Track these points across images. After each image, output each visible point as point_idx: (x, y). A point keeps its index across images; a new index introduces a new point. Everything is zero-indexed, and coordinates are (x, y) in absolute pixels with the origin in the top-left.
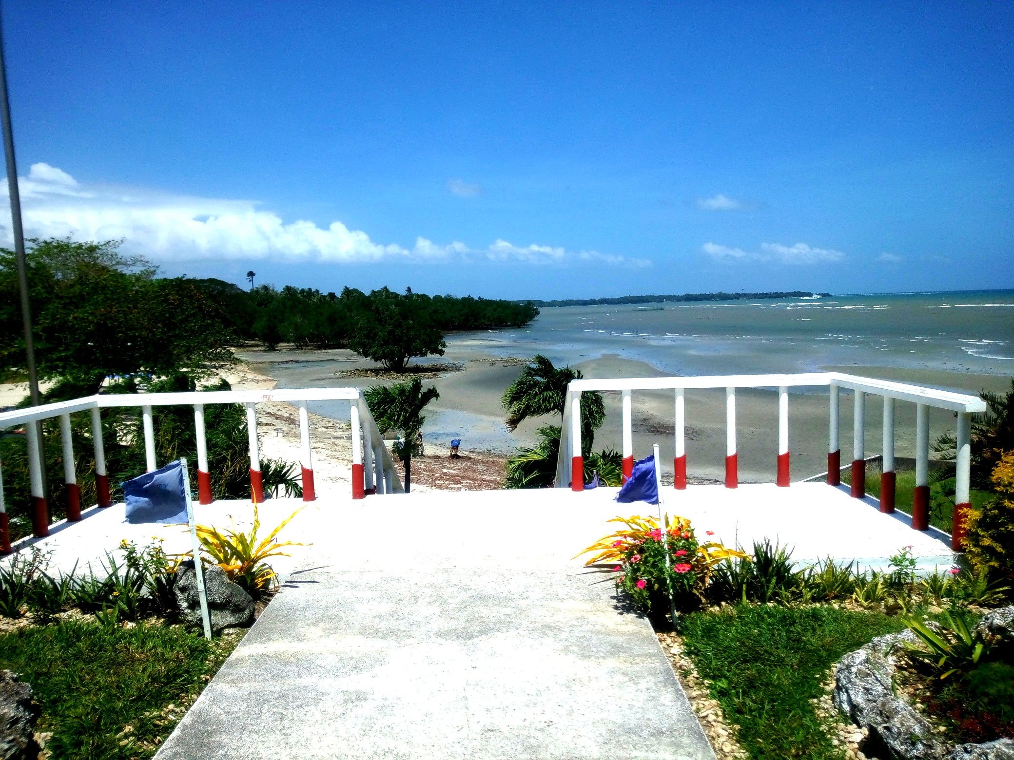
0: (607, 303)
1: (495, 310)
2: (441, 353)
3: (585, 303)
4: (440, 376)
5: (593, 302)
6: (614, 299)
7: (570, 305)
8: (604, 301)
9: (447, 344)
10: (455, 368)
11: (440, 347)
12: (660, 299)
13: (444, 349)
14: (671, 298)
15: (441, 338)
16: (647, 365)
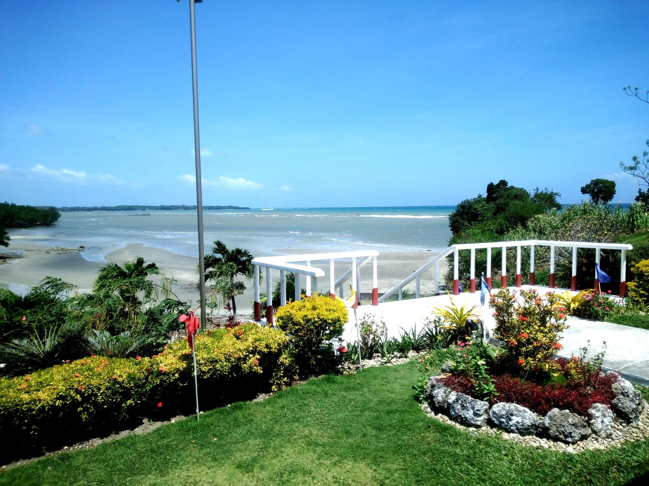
0: (106, 210)
1: (28, 213)
2: (6, 245)
3: (90, 209)
4: (9, 262)
5: (95, 209)
6: (111, 207)
7: (78, 211)
8: (103, 209)
9: (11, 237)
10: (19, 257)
11: (6, 241)
12: (143, 208)
13: (8, 242)
14: (151, 208)
15: (6, 233)
16: (165, 251)
